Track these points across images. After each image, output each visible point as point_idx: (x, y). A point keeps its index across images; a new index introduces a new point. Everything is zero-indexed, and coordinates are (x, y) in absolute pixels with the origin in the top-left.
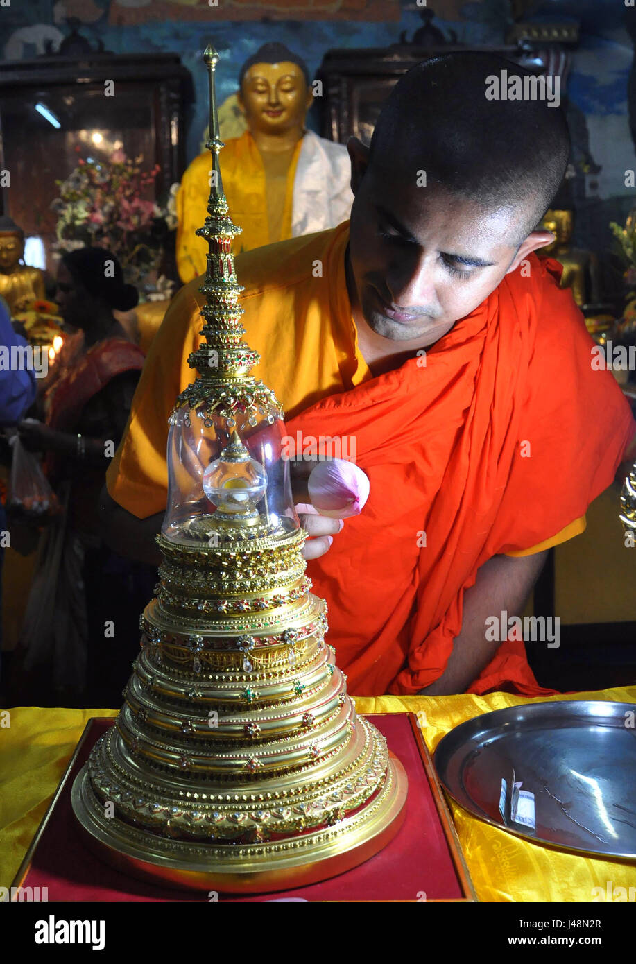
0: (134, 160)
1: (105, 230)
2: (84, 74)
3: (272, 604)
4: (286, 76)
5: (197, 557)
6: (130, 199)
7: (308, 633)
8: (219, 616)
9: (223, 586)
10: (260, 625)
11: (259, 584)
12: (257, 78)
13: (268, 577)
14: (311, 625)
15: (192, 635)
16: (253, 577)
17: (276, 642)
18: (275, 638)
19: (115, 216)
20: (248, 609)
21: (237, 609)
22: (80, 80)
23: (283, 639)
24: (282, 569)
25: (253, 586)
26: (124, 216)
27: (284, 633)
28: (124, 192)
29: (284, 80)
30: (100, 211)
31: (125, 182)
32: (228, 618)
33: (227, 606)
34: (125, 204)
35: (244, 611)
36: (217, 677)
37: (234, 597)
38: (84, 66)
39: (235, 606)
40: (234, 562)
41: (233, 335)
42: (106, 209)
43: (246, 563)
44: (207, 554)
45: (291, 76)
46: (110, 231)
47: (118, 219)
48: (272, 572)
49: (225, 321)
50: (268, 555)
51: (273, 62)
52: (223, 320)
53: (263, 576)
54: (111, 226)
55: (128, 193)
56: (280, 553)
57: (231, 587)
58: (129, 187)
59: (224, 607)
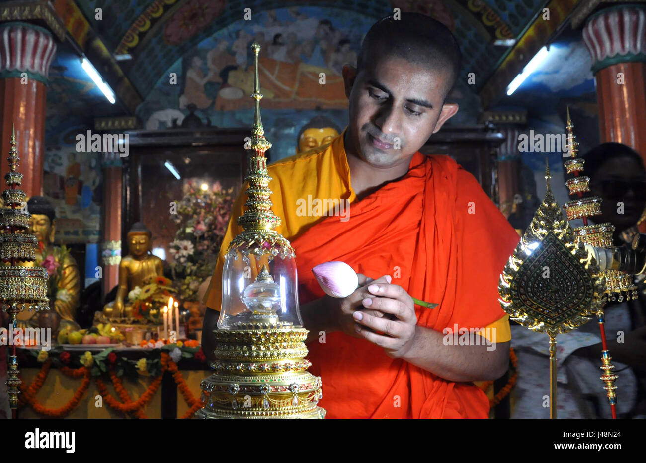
0: (227, 191)
1: (206, 235)
2: (196, 140)
3: (284, 368)
4: (328, 136)
5: (237, 335)
6: (223, 215)
7: (307, 389)
8: (250, 373)
9: (253, 353)
10: (275, 380)
11: (276, 354)
12: (309, 138)
13: (282, 351)
14: (308, 384)
15: (232, 384)
16: (272, 349)
17: (285, 391)
18: (284, 387)
19: (213, 227)
20: (268, 369)
21: (261, 369)
22: (194, 144)
23: (290, 389)
24: (291, 347)
25: (272, 355)
26: (219, 226)
27: (291, 385)
28: (219, 210)
29: (327, 139)
30: (202, 222)
31: (220, 205)
32: (255, 375)
33: (255, 366)
34: (220, 218)
35: (266, 370)
36: (247, 413)
37: (260, 362)
38: (198, 135)
39: (260, 366)
40: (259, 339)
41: (264, 204)
42: (207, 220)
43: (268, 340)
44: (243, 333)
45: (331, 136)
46: (209, 236)
47: (215, 228)
48: (284, 348)
49: (260, 196)
50: (282, 336)
51: (320, 127)
52: (259, 195)
53: (278, 349)
54: (210, 233)
55: (222, 212)
56: (289, 336)
57: (258, 355)
58: (222, 208)
59: (253, 367)
